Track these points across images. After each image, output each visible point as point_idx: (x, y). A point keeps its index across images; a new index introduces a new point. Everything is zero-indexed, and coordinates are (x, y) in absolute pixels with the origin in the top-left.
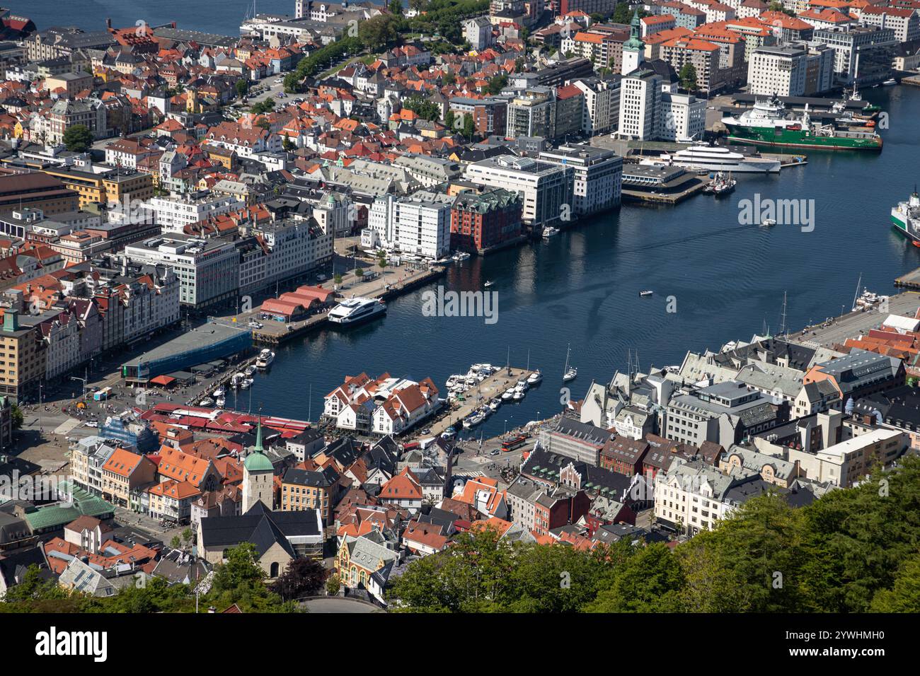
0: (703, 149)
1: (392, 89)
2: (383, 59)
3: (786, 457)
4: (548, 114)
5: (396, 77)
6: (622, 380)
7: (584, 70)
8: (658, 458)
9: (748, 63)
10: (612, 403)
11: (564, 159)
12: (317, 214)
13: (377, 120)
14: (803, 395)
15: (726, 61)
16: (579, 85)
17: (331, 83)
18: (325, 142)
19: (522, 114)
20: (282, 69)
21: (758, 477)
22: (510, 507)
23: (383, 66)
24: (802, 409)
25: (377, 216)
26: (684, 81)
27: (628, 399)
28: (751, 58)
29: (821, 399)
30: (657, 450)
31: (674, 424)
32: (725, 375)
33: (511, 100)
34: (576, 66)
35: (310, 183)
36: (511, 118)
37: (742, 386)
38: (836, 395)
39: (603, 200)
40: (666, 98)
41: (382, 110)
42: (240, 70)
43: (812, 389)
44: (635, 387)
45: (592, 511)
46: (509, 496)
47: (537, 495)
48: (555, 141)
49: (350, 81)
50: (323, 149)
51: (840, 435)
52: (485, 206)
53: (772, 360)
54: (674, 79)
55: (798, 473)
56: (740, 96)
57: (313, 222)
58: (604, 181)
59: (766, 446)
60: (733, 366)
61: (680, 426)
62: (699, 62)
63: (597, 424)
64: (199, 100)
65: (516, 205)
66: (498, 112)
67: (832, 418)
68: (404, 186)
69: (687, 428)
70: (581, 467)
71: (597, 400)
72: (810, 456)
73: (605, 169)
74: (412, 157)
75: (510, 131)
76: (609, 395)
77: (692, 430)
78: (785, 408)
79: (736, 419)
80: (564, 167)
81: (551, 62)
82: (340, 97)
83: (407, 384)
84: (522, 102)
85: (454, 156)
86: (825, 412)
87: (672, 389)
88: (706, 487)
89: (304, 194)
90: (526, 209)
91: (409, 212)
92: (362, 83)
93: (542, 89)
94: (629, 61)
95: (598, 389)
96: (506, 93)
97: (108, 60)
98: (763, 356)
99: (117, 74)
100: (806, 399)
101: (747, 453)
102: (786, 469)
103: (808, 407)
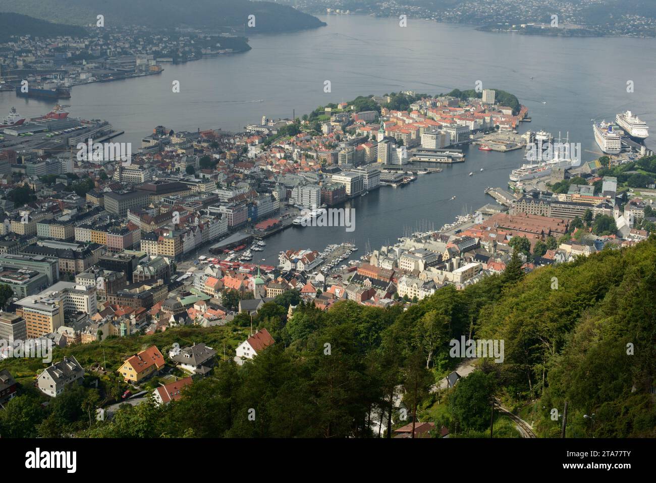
1: (297, 148)
2: (294, 138)
3: (442, 273)
4: (353, 156)
5: (299, 144)
6: (384, 249)
7: (365, 140)
8: (398, 276)
9: (421, 137)
10: (381, 257)
11: (360, 171)
12: (274, 193)
13: (292, 160)
14: (446, 252)
15: (413, 137)
16: (363, 145)
17: (276, 147)
18: (275, 168)
19: (344, 156)
20: (259, 143)
21: (433, 281)
22: (347, 294)
23: (294, 141)
24: (446, 257)
25: (294, 193)
26: (400, 143)
27: (387, 255)
28: (422, 135)
29: (453, 254)
30: (398, 273)
31: (403, 263)
32: (420, 246)
33: (340, 151)
34: (361, 139)
35: (270, 182)
36: (340, 158)
37: (426, 250)
38: (457, 251)
39: (374, 186)
40: (394, 150)
41: (295, 156)
42: (244, 144)
43: (449, 250)
44: (389, 251)
45: (376, 295)
46: (347, 290)
47: (357, 290)
48: (356, 165)
49: (283, 146)
50: (274, 170)
51: (459, 266)
52: (333, 188)
53: (436, 240)
54: (396, 143)
55: (446, 279)
56: (419, 148)
57: (272, 196)
58: (374, 179)
59: (434, 270)
60: (422, 243)
61: (405, 264)
62: (404, 137)
63: (376, 266)
64: (231, 154)
65: (344, 188)
66: (335, 156)
67: (457, 260)
68: (304, 182)
69: (408, 265)
70: (371, 280)
71: (376, 256)
72: (450, 273)
73: (374, 174)
74: (306, 172)
75: (340, 162)
76: (380, 254)
78: (441, 256)
79: (424, 261)
80: (359, 174)
81: (353, 138)
82: (279, 152)
83: (309, 252)
84: (343, 152)
85: (321, 172)
86: (455, 258)
87: (402, 251)
88: (415, 285)
89: (269, 186)
90: (347, 190)
91: (306, 190)
92: (287, 147)
93: (351, 147)
94: (380, 137)
95: (376, 252)
96: (338, 149)
97: (199, 142)
98: (432, 239)
99: (202, 147)
100: (448, 253)
101: (428, 272)
102: (442, 278)
103: (448, 256)
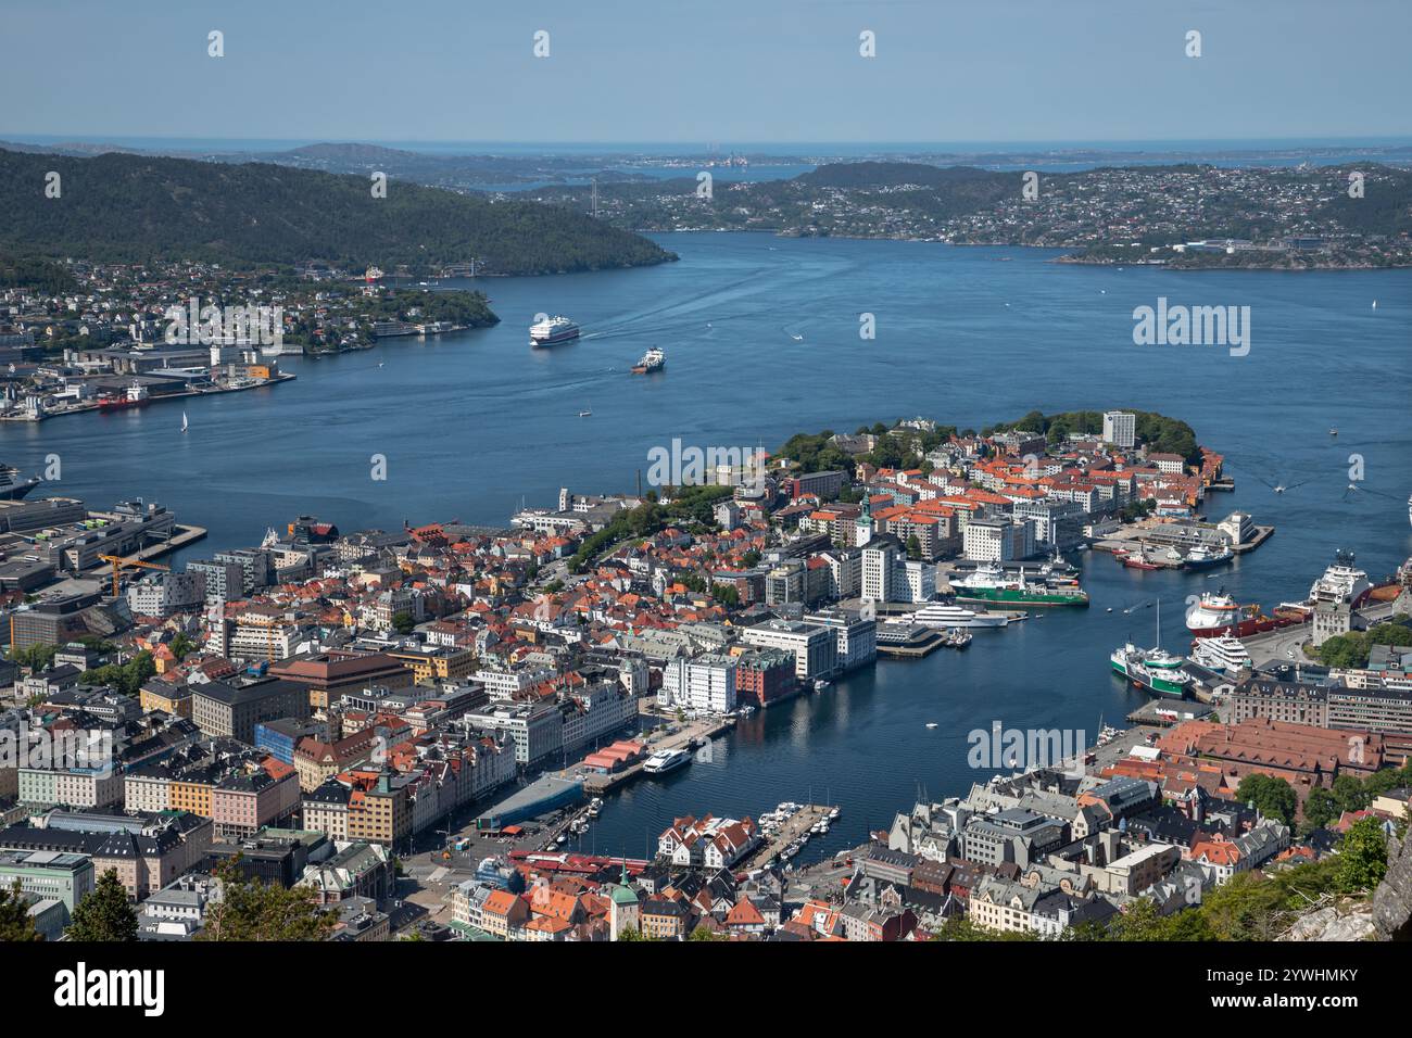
0: (939, 608)
1: (661, 567)
2: (651, 542)
3: (1078, 872)
4: (801, 582)
5: (664, 557)
6: (921, 810)
7: (824, 544)
8: (963, 878)
9: (962, 534)
10: (917, 831)
11: (825, 620)
12: (624, 678)
13: (653, 594)
14: (1080, 818)
15: (944, 532)
16: (825, 556)
17: (609, 564)
18: (612, 615)
19: (779, 584)
20: (563, 554)
21: (1059, 890)
22: (844, 926)
23: (651, 548)
24: (1080, 830)
25: (670, 678)
26: (912, 549)
27: (929, 827)
28: (965, 528)
29: (1097, 823)
30: (962, 871)
31: (973, 848)
32: (1011, 803)
33: (768, 572)
34: (816, 541)
35: (607, 651)
36: (769, 588)
37: (1028, 811)
38: (1108, 816)
39: (862, 655)
40: (901, 566)
41: (657, 586)
42: (529, 557)
43: (1087, 811)
44: (934, 816)
45: (920, 927)
46: (843, 917)
47: (869, 914)
48: (813, 606)
49: (625, 561)
50: (612, 622)
51: (1120, 851)
52: (765, 664)
53: (1045, 788)
54: (902, 548)
55: (1091, 886)
56: (959, 562)
57: (620, 684)
58: (863, 638)
59: (1060, 863)
60: (1013, 795)
61: (978, 849)
62: (922, 534)
63: (905, 850)
64: (501, 585)
65: (791, 663)
66: (758, 583)
67: (1112, 835)
68: (690, 650)
69: (984, 850)
70: (899, 888)
71: (904, 829)
72: (1099, 869)
73: (860, 630)
74: (692, 625)
75: (770, 599)
76: (913, 824)
77: (990, 852)
78: (1067, 829)
79: (1028, 841)
80: (828, 628)
81: (794, 538)
82: (619, 576)
83: (730, 822)
84: (777, 573)
85: (727, 622)
86: (1105, 831)
87: (965, 817)
88: (1015, 901)
89: (604, 661)
90: (798, 666)
91: (699, 672)
92: (634, 563)
93: (794, 561)
94: (862, 535)
95: (902, 820)
96: (762, 566)
97: (411, 555)
98: (1037, 785)
99: (421, 567)
100: (1083, 820)
101: (1044, 869)
102: (1081, 883)
103: (1086, 828)
